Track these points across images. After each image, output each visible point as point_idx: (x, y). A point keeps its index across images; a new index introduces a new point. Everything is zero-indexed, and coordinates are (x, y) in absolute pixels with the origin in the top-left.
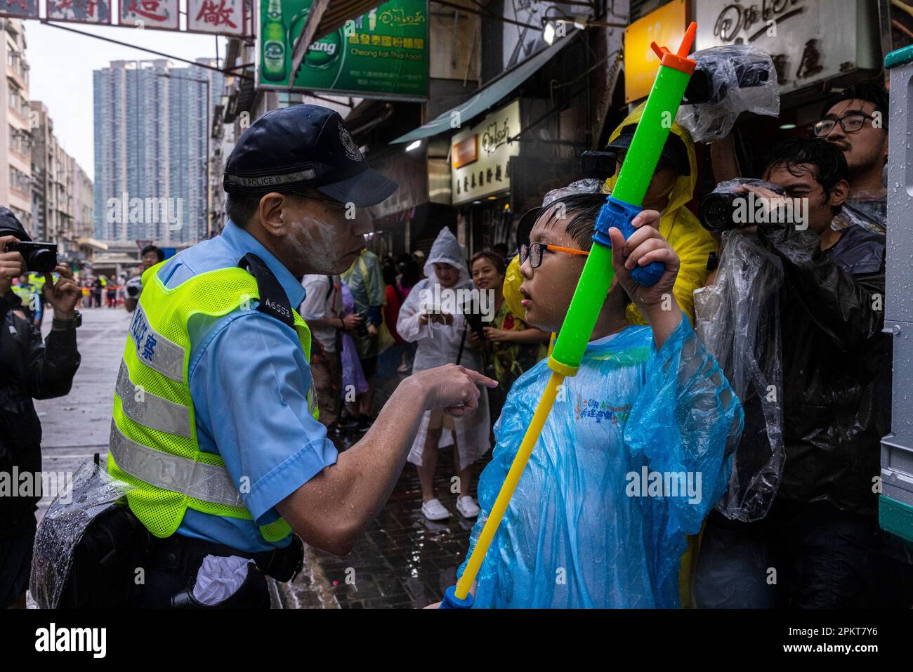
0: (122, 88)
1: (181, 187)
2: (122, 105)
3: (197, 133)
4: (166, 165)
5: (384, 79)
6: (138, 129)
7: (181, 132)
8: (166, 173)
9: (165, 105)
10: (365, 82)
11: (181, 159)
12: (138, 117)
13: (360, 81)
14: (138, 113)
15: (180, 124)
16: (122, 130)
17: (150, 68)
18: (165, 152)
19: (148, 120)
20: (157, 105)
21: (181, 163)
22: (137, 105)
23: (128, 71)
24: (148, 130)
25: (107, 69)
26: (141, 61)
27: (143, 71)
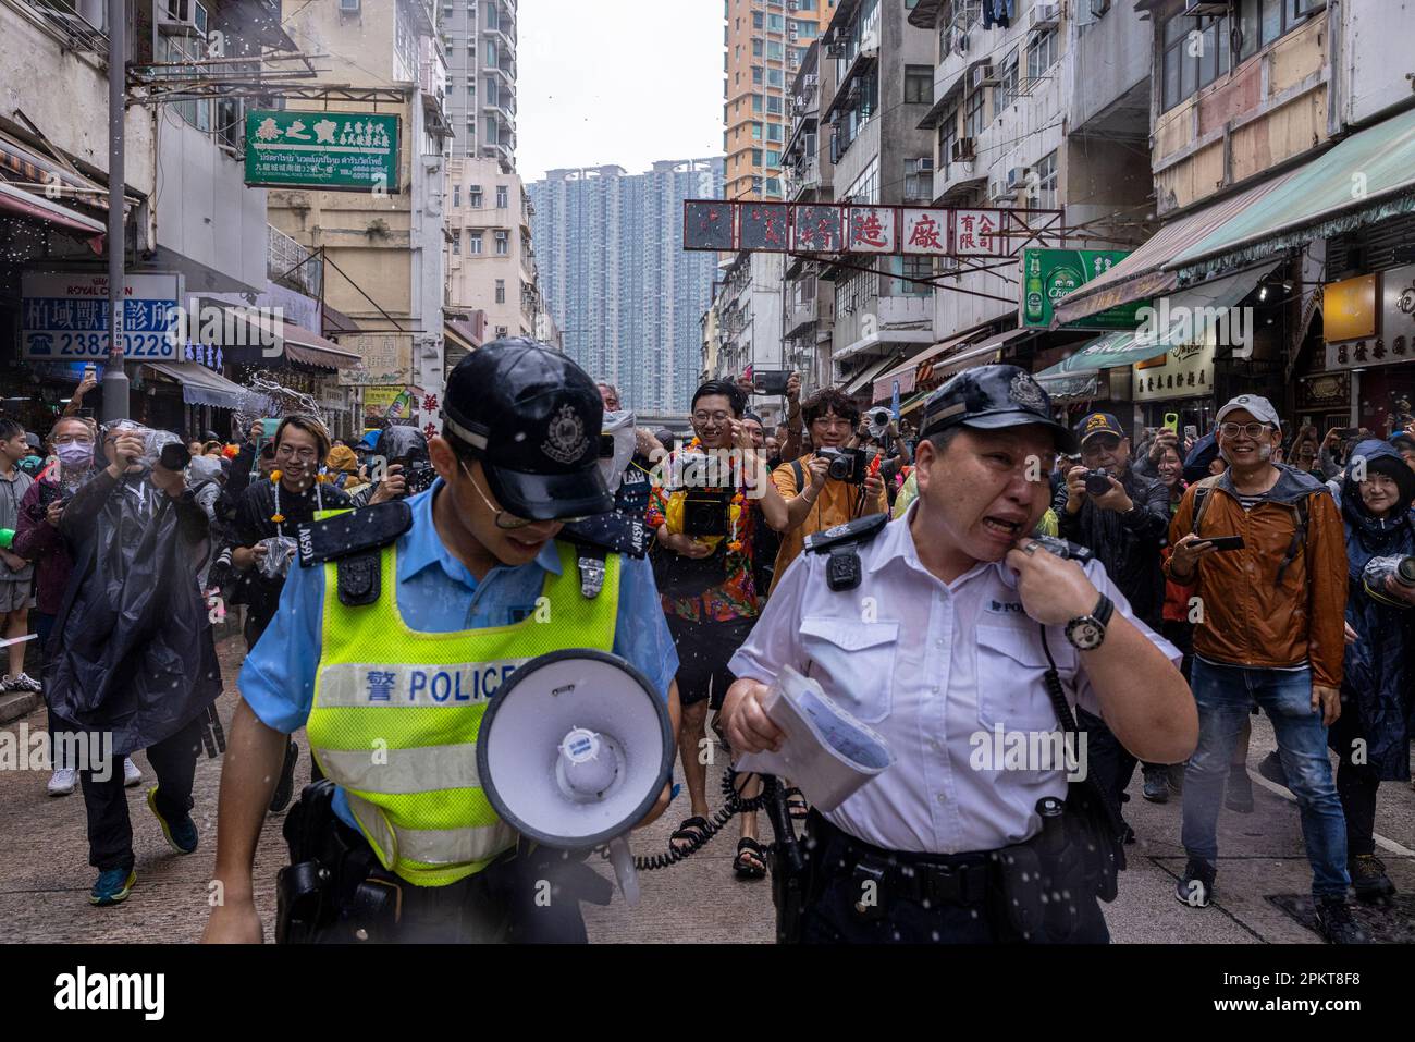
0: (561, 204)
1: (633, 334)
2: (561, 228)
3: (654, 262)
4: (614, 305)
5: (1117, 317)
6: (580, 259)
7: (633, 261)
8: (613, 317)
9: (614, 226)
10: (1102, 320)
11: (633, 298)
12: (580, 243)
13: (1098, 319)
14: (580, 239)
15: (633, 251)
16: (561, 260)
17: (596, 179)
18: (614, 289)
19: (593, 245)
20: (604, 226)
21: (633, 302)
22: (580, 228)
23: (568, 184)
24: (593, 260)
25: (543, 182)
26: (586, 170)
27: (587, 183)
